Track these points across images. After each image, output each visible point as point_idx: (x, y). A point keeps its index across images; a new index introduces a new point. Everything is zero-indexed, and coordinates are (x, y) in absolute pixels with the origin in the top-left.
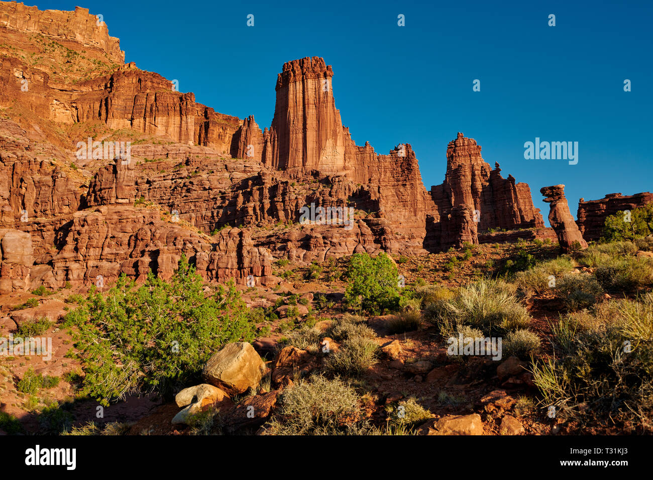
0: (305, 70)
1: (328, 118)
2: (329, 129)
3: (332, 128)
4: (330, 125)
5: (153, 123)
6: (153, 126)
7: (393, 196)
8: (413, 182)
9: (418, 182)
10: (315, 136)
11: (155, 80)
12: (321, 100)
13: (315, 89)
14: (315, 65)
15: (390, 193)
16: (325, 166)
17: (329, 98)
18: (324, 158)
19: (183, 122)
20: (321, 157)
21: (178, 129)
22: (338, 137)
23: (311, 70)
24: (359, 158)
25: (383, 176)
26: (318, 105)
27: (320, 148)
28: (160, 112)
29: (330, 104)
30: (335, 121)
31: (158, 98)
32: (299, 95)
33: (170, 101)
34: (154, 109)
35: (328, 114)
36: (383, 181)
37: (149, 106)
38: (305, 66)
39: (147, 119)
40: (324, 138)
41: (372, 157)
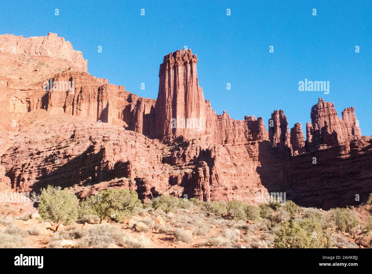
0: (177, 59)
1: (193, 95)
2: (193, 102)
3: (196, 102)
4: (195, 100)
5: (79, 108)
6: (78, 110)
7: (245, 152)
10: (183, 109)
11: (83, 77)
12: (188, 81)
13: (184, 73)
14: (184, 55)
15: (242, 151)
16: (190, 132)
17: (194, 79)
19: (100, 106)
21: (96, 112)
22: (201, 109)
23: (181, 59)
24: (218, 124)
25: (237, 137)
26: (186, 85)
27: (187, 118)
28: (84, 100)
29: (194, 84)
30: (198, 96)
31: (83, 90)
32: (172, 79)
33: (91, 92)
34: (80, 97)
35: (193, 91)
36: (237, 141)
37: (76, 96)
38: (177, 56)
39: (75, 106)
40: (189, 110)
41: (228, 123)
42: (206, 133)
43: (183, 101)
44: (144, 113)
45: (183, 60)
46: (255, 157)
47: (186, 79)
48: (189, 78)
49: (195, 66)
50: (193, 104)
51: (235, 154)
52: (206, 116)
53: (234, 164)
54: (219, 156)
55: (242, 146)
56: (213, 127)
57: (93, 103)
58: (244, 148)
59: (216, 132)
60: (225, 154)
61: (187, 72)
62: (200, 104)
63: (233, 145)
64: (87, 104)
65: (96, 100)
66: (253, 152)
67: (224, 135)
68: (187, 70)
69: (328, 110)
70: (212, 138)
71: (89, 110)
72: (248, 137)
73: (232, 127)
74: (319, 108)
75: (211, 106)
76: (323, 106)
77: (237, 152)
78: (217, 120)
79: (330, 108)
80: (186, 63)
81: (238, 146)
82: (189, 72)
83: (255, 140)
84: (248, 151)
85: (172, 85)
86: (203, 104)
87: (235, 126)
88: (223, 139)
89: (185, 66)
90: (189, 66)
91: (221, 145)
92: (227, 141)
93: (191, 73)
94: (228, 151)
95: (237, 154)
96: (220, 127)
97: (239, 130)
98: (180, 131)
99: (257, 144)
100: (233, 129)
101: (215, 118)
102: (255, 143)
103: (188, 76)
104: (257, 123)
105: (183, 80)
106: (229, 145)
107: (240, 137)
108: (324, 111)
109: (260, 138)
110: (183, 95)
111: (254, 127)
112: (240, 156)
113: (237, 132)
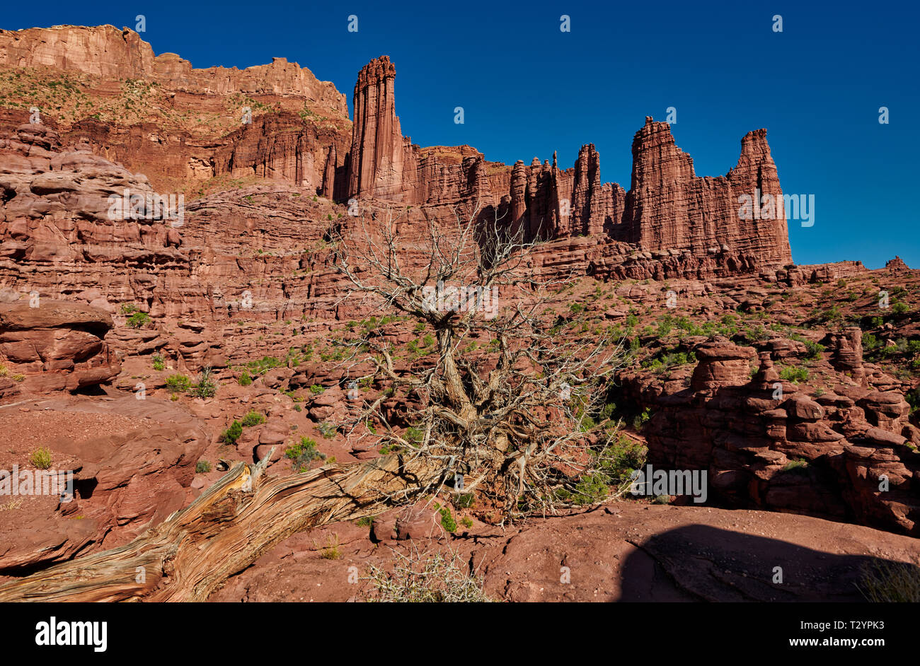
42: (402, 190)
43: (373, 142)
44: (335, 165)
45: (377, 75)
46: (466, 222)
47: (378, 107)
48: (381, 103)
49: (391, 83)
50: (384, 145)
51: (437, 219)
52: (403, 163)
54: (409, 224)
55: (449, 206)
56: (412, 178)
57: (289, 157)
59: (417, 187)
60: (420, 221)
62: (394, 144)
63: (436, 206)
64: (282, 159)
65: (294, 152)
66: (463, 214)
67: (427, 190)
68: (380, 91)
69: (659, 138)
70: (411, 196)
71: (284, 168)
72: (462, 191)
73: (438, 177)
74: (645, 134)
75: (412, 146)
76: (652, 130)
77: (439, 217)
78: (419, 167)
79: (663, 133)
80: (379, 81)
81: (443, 207)
82: (382, 93)
83: (469, 194)
84: (457, 213)
85: (361, 117)
86: (399, 143)
87: (442, 174)
88: (425, 196)
89: (378, 85)
90: (382, 85)
91: (419, 206)
92: (429, 199)
93: (385, 96)
94: (426, 215)
95: (440, 220)
96: (422, 178)
97: (450, 181)
98: (365, 189)
99: (469, 202)
100: (440, 180)
101: (416, 164)
102: (467, 200)
103: (381, 101)
104: (474, 168)
105: (374, 109)
106: (429, 205)
107: (450, 192)
108: (653, 140)
109: (475, 192)
110: (373, 132)
111: (471, 173)
112: (444, 222)
113: (445, 184)
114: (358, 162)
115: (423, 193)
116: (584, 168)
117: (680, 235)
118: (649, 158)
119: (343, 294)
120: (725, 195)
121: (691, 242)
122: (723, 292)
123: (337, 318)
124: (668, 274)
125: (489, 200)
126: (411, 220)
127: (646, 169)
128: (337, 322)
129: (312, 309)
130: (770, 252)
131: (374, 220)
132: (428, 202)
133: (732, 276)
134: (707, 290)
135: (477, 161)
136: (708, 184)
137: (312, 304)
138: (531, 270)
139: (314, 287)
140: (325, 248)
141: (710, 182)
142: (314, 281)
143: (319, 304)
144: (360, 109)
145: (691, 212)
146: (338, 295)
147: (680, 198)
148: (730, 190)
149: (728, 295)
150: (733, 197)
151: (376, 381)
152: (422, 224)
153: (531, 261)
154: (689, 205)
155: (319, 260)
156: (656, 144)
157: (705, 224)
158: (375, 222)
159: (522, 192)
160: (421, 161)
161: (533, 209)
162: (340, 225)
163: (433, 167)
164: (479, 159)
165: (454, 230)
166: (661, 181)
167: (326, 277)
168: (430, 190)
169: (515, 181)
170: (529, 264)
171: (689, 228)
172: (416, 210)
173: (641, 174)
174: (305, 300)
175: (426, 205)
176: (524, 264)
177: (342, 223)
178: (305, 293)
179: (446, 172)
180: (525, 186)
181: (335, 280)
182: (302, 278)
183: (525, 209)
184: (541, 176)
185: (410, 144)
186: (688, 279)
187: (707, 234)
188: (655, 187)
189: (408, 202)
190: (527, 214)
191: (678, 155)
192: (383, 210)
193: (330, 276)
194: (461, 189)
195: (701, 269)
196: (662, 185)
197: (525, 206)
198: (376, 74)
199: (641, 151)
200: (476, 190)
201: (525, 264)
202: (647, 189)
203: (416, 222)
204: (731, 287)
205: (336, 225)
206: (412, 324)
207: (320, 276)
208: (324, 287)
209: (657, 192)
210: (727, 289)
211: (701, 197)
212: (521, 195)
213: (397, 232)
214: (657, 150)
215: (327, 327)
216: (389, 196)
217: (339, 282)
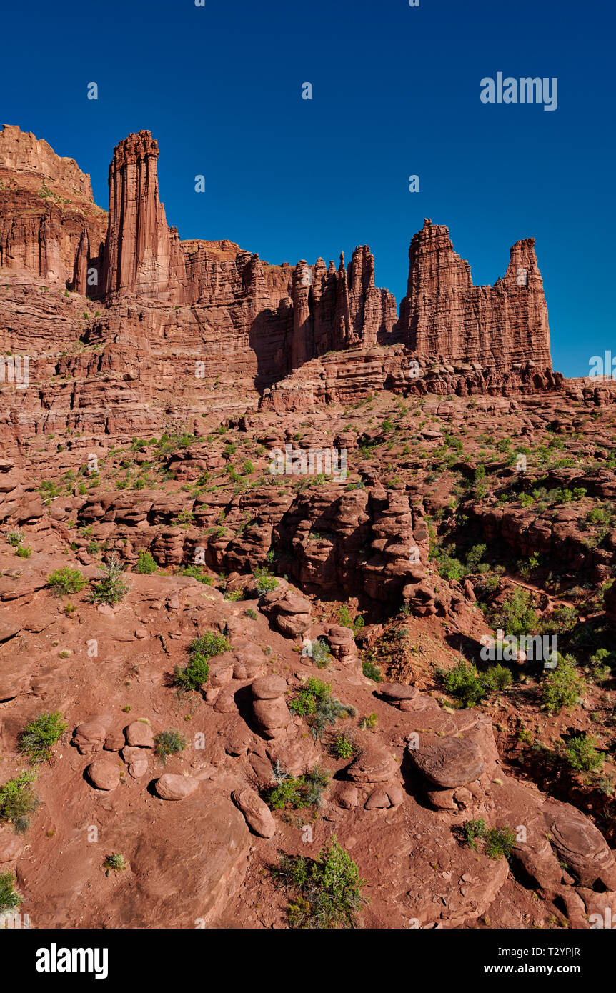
1: (148, 218)
2: (148, 232)
3: (153, 231)
4: (150, 226)
5: (10, 254)
6: (9, 258)
7: (226, 319)
8: (251, 297)
9: (258, 295)
10: (133, 245)
12: (142, 192)
13: (136, 178)
14: (139, 144)
15: (222, 316)
16: (143, 285)
17: (150, 188)
18: (142, 275)
19: (42, 249)
20: (138, 274)
21: (37, 259)
22: (160, 243)
23: (133, 152)
24: (189, 270)
25: (217, 292)
26: (139, 201)
27: (137, 262)
28: (17, 239)
29: (151, 197)
30: (156, 220)
31: (14, 222)
32: (119, 190)
33: (28, 224)
34: (11, 236)
35: (148, 211)
36: (216, 299)
40: (141, 246)
41: (204, 267)
42: (169, 287)
43: (134, 231)
44: (88, 256)
45: (137, 153)
46: (241, 326)
47: (139, 190)
48: (142, 187)
49: (153, 164)
50: (147, 236)
51: (209, 321)
52: (169, 257)
53: (203, 339)
54: (178, 327)
55: (223, 307)
56: (180, 275)
57: (31, 244)
58: (225, 312)
59: (185, 285)
60: (190, 323)
61: (140, 176)
62: (159, 234)
63: (208, 307)
64: (23, 246)
65: (36, 238)
66: (238, 318)
67: (197, 289)
68: (140, 172)
69: (437, 242)
70: (179, 295)
71: (25, 256)
72: (237, 291)
73: (209, 275)
74: (423, 238)
75: (179, 237)
76: (430, 233)
77: (211, 319)
78: (188, 263)
79: (442, 237)
80: (139, 160)
81: (216, 308)
82: (144, 175)
83: (244, 296)
84: (231, 316)
85: (119, 201)
86: (164, 233)
87: (214, 272)
88: (195, 296)
89: (138, 165)
90: (144, 165)
91: (189, 307)
92: (200, 299)
93: (147, 177)
94: (197, 317)
95: (212, 323)
96: (191, 275)
97: (222, 279)
98: (126, 284)
99: (245, 304)
100: (212, 278)
101: (184, 259)
102: (243, 302)
103: (142, 183)
104: (250, 265)
105: (135, 192)
106: (200, 306)
107: (223, 292)
108: (431, 244)
109: (251, 293)
110: (134, 219)
111: (246, 272)
112: (217, 326)
113: (218, 283)
114: (116, 253)
115: (192, 293)
116: (359, 271)
117: (456, 346)
118: (426, 263)
119: (112, 405)
120: (501, 306)
121: (466, 353)
122: (529, 410)
123: (107, 432)
124: (473, 390)
125: (266, 303)
126: (180, 322)
127: (423, 276)
128: (107, 436)
129: (77, 422)
130: (542, 365)
131: (141, 321)
132: (198, 303)
133: (537, 393)
134: (513, 407)
135: (252, 258)
136: (485, 294)
137: (76, 416)
138: (324, 382)
139: (78, 396)
140: (86, 352)
141: (487, 292)
142: (78, 389)
143: (85, 416)
144: (118, 192)
145: (468, 322)
146: (107, 406)
147: (457, 308)
148: (506, 301)
149: (535, 413)
150: (509, 308)
151: (196, 516)
152: (192, 326)
153: (325, 372)
154: (465, 315)
155: (80, 365)
156: (434, 249)
157: (480, 336)
158: (143, 323)
159: (305, 296)
160: (189, 256)
161: (317, 314)
162: (100, 326)
163: (204, 264)
164: (256, 256)
165: (228, 335)
166: (438, 288)
167: (91, 386)
168: (201, 289)
169: (298, 283)
170: (322, 375)
171: (465, 339)
172: (186, 311)
173: (418, 280)
174: (68, 411)
175: (197, 305)
176: (316, 375)
177: (103, 323)
178: (68, 403)
179: (219, 269)
180: (308, 289)
181: (103, 389)
182: (64, 386)
183: (309, 314)
184: (326, 279)
185: (177, 236)
186: (492, 395)
187: (482, 345)
188: (432, 295)
189: (176, 301)
190: (311, 319)
191: (456, 262)
192: (149, 310)
193: (97, 385)
194: (235, 289)
195: (507, 386)
196: (439, 293)
197: (308, 311)
198: (135, 151)
199: (418, 256)
200: (252, 291)
201: (318, 376)
202: (424, 297)
203: (186, 325)
204: (538, 405)
205: (95, 325)
206: (219, 446)
207: (84, 384)
208: (90, 396)
209: (434, 300)
210: (533, 407)
211: (477, 307)
212: (304, 298)
213: (165, 335)
214: (435, 255)
215: (98, 442)
216: (153, 294)
217: (108, 392)
